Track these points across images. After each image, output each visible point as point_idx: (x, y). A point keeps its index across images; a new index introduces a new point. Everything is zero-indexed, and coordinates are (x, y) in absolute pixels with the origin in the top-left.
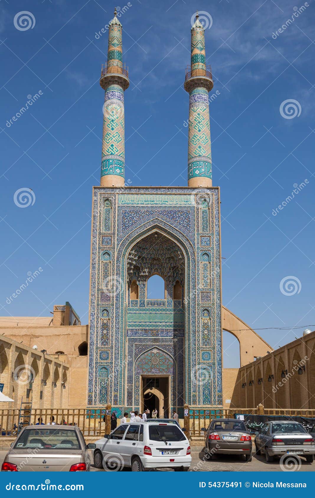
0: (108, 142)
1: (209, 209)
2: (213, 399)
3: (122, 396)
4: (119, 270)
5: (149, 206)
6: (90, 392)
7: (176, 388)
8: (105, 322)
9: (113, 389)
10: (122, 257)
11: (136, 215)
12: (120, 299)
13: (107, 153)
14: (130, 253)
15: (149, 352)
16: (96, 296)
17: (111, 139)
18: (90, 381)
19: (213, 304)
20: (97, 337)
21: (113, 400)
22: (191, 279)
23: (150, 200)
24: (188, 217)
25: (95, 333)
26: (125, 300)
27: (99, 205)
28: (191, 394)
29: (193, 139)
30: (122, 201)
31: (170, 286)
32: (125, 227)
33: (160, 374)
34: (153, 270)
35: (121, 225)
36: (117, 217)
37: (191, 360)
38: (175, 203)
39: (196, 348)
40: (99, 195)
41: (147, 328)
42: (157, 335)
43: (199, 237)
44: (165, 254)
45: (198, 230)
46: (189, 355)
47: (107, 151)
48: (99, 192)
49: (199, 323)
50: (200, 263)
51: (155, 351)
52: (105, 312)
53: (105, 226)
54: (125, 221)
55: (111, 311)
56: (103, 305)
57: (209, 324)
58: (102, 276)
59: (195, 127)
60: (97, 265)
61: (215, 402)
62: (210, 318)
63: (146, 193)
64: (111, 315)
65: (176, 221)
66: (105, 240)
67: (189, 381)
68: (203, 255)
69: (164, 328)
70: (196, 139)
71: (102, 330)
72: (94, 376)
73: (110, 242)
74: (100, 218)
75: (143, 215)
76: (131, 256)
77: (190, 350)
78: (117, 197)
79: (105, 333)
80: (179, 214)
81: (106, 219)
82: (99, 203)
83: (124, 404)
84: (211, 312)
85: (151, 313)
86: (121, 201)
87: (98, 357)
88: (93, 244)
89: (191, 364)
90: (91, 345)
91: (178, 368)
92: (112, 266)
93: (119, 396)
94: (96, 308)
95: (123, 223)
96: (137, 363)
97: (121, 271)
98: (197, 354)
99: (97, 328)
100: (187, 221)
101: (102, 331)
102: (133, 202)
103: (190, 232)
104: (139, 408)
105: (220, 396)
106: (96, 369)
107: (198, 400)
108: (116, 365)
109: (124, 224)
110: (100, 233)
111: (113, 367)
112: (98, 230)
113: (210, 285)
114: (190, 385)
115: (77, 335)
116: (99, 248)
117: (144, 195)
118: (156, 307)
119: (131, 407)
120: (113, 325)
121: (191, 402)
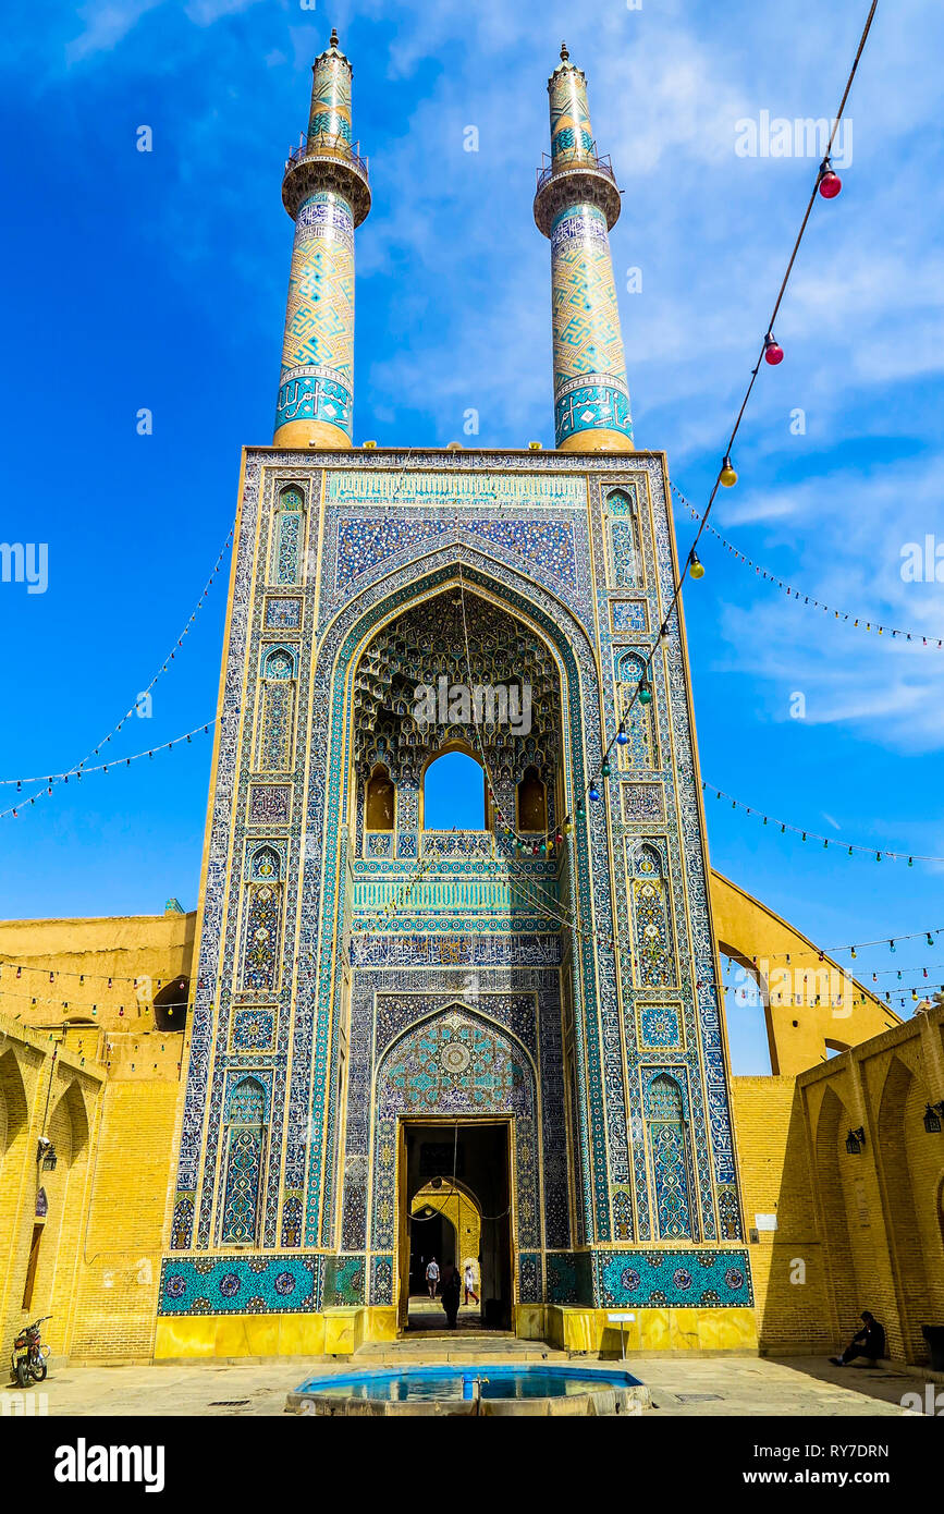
0: (300, 332)
1: (634, 518)
2: (701, 1210)
3: (320, 1204)
4: (325, 711)
5: (431, 506)
6: (185, 1189)
7: (537, 1171)
8: (265, 895)
9: (283, 1173)
10: (335, 665)
11: (388, 535)
12: (326, 811)
13: (296, 360)
14: (364, 656)
15: (434, 1023)
16: (235, 801)
17: (310, 323)
18: (189, 1138)
19: (673, 827)
20: (229, 954)
21: (279, 1222)
22: (584, 742)
23: (435, 490)
24: (564, 542)
25: (223, 940)
26: (344, 815)
27: (261, 502)
28: (606, 1191)
29: (568, 331)
30: (342, 493)
31: (504, 786)
32: (349, 570)
33: (476, 1110)
34: (446, 732)
35: (336, 564)
36: (321, 537)
37: (601, 1043)
38: (519, 498)
39: (616, 994)
40: (263, 472)
41: (425, 933)
42: (463, 959)
43: (605, 602)
44: (486, 673)
45: (601, 582)
46: (591, 1022)
47: (298, 358)
48: (262, 462)
49: (622, 898)
50: (615, 686)
51: (455, 1020)
52: (266, 859)
53: (282, 568)
54: (351, 550)
55: (289, 855)
56: (259, 831)
57: (663, 900)
58: (261, 732)
59: (575, 299)
60: (244, 690)
61: (710, 1227)
62: (662, 879)
63: (422, 467)
64: (288, 872)
65: (524, 551)
66: (278, 611)
67: (595, 1133)
68: (624, 660)
69: (487, 932)
70: (579, 329)
71: (253, 929)
72: (206, 1118)
73: (295, 617)
74: (263, 542)
75: (411, 534)
76: (370, 670)
77: (595, 1005)
78: (324, 479)
79: (261, 938)
80: (535, 531)
81: (284, 547)
82: (261, 496)
83: (326, 1241)
84: (667, 855)
85: (438, 880)
86: (339, 491)
87: (229, 1036)
88: (234, 621)
89: (602, 1059)
90: (201, 985)
91: (543, 1087)
92: (298, 695)
93: (305, 1204)
94: (231, 844)
95: (344, 558)
96: (385, 1067)
97: (331, 711)
98: (622, 1017)
99: (232, 919)
100: (561, 553)
101: (250, 933)
102: (377, 495)
103: (575, 588)
104: (391, 1257)
105: (732, 1200)
106: (217, 1084)
107: (640, 1217)
108: (299, 1070)
109: (346, 560)
110: (260, 589)
111: (289, 1075)
112: (254, 579)
113: (656, 760)
114: (603, 1148)
115: (155, 950)
116: (256, 636)
117: (417, 475)
118: (456, 857)
119: (359, 1253)
120: (294, 908)
121: (608, 1227)
